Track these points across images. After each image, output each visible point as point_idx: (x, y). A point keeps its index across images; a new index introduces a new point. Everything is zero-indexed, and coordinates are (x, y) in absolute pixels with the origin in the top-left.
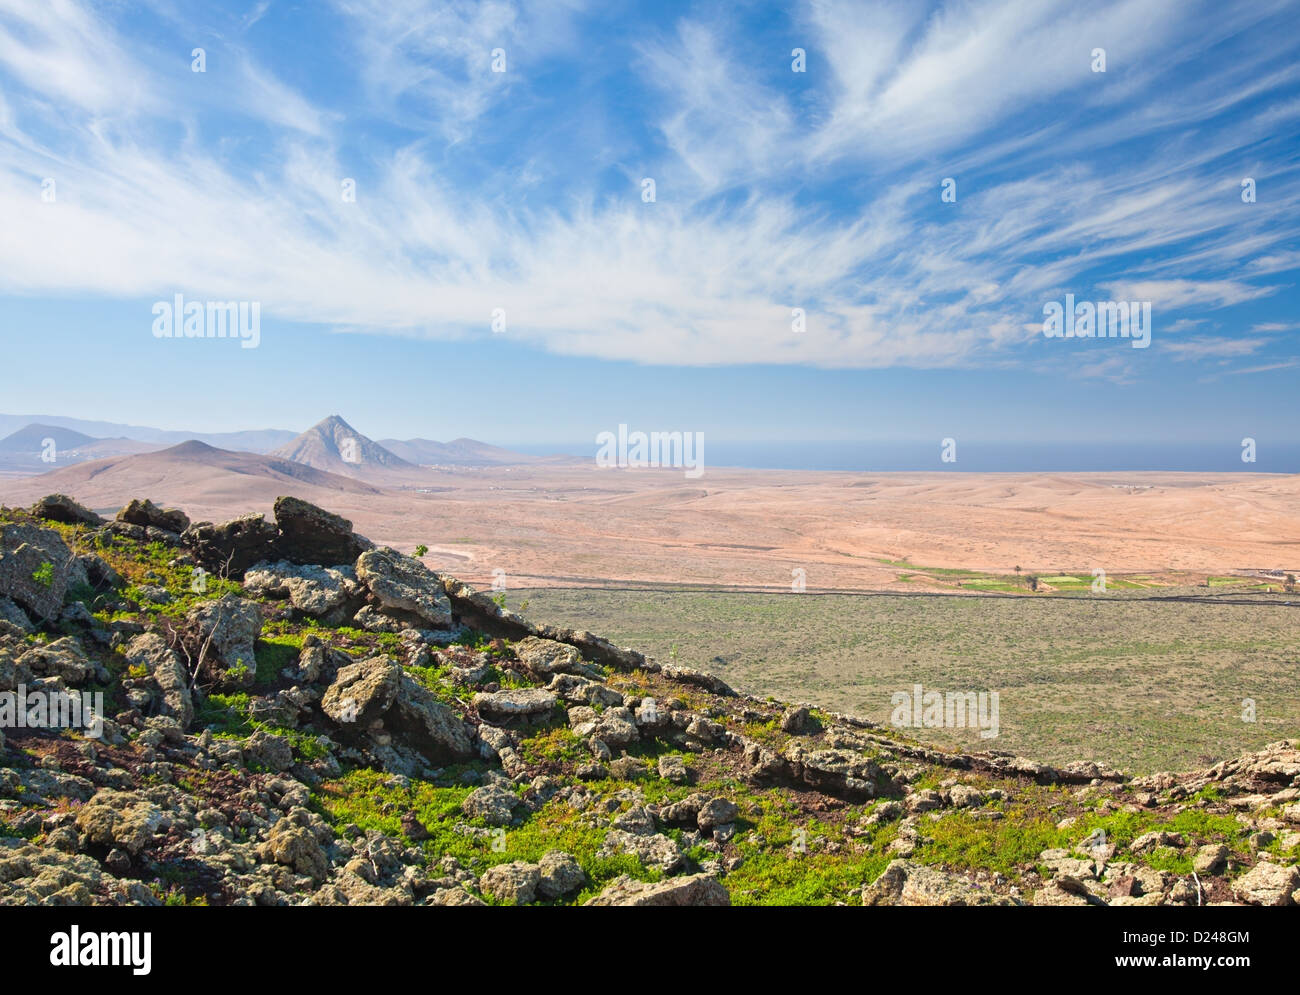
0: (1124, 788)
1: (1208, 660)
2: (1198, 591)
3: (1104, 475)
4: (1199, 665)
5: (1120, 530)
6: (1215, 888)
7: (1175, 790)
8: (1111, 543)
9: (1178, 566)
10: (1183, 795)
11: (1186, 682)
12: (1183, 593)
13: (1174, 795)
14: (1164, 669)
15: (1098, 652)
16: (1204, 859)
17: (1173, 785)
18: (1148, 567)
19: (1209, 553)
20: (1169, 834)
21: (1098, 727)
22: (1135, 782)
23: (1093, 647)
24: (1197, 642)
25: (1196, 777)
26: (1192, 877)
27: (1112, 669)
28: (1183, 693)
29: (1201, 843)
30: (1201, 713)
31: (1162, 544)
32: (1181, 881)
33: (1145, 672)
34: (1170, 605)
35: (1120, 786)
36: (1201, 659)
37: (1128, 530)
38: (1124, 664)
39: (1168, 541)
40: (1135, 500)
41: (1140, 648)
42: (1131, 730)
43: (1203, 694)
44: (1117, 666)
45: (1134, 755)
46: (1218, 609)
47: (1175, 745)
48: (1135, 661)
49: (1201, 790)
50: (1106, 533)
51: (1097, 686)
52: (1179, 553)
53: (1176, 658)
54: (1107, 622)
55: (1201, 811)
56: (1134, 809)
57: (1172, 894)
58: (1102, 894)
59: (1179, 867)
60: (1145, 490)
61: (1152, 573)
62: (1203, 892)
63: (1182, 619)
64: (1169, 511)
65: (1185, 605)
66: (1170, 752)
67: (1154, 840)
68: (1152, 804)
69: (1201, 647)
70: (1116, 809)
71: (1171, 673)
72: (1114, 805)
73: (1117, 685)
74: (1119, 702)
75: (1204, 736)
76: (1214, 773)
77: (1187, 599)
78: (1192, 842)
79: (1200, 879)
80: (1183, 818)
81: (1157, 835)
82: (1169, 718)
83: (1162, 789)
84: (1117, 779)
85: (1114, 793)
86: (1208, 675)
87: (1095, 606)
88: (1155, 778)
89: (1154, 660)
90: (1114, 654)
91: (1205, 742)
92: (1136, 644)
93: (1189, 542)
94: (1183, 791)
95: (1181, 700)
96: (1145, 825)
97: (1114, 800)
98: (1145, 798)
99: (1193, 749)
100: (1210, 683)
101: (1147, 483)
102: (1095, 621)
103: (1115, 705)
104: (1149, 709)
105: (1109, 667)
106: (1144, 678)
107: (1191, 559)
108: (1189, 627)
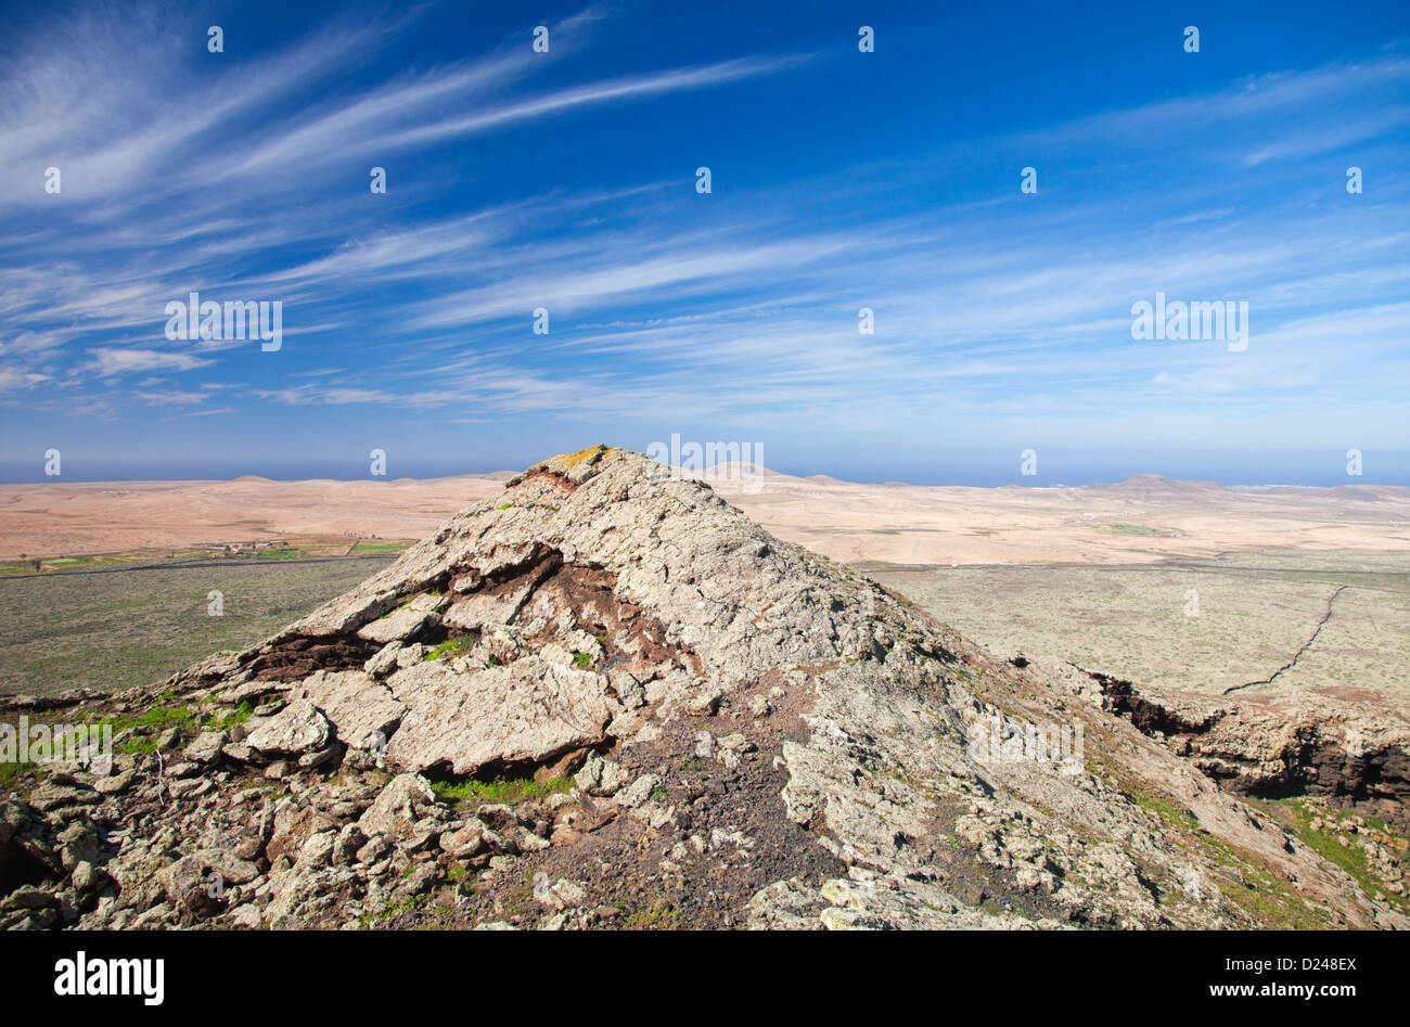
0: (106, 703)
1: (174, 606)
2: (166, 561)
3: (94, 485)
4: (167, 611)
5: (107, 523)
6: (172, 756)
7: (144, 697)
8: (101, 533)
9: (151, 545)
10: (150, 699)
11: (158, 623)
12: (155, 563)
13: (143, 701)
14: (142, 617)
15: (92, 610)
16: (164, 740)
17: (143, 694)
18: (129, 547)
19: (172, 535)
20: (140, 728)
21: (92, 663)
22: (115, 697)
23: (88, 607)
24: (166, 595)
25: (160, 686)
26: (156, 753)
27: (103, 620)
28: (157, 631)
29: (162, 730)
30: (170, 642)
31: (139, 531)
32: (148, 757)
33: (129, 619)
34: (146, 572)
35: (103, 702)
36: (170, 606)
37: (113, 523)
38: (112, 616)
39: (142, 528)
40: (119, 502)
41: (123, 604)
42: (118, 662)
43: (170, 630)
44: (107, 618)
45: (121, 678)
46: (180, 572)
47: (151, 667)
48: (120, 613)
49: (163, 694)
50: (96, 526)
51: (92, 634)
52: (152, 536)
53: (152, 608)
54: (98, 589)
55: (163, 708)
56: (113, 716)
57: (141, 768)
58: (88, 781)
59: (147, 748)
60: (125, 494)
61: (132, 551)
62: (163, 761)
63: (155, 581)
64: (144, 508)
65: (157, 571)
66: (147, 673)
67: (128, 735)
68: (128, 709)
69: (170, 599)
70: (100, 719)
71: (147, 618)
72: (98, 716)
73: (107, 632)
74: (108, 643)
75: (171, 658)
76: (172, 681)
77: (158, 567)
78: (156, 729)
79: (161, 753)
80: (151, 715)
81: (131, 730)
82: (146, 649)
83: (134, 698)
84: (101, 697)
85: (98, 707)
86: (173, 616)
87: (89, 579)
88: (130, 691)
89: (134, 610)
90: (105, 610)
91: (172, 662)
92: (121, 602)
93: (159, 529)
94: (150, 697)
95: (155, 636)
96: (121, 726)
97: (98, 712)
98: (122, 706)
99: (164, 668)
100: (176, 622)
101: (128, 489)
102: (89, 588)
103: (107, 646)
104: (132, 645)
105: (101, 620)
106: (128, 624)
107: (161, 540)
108: (160, 586)
